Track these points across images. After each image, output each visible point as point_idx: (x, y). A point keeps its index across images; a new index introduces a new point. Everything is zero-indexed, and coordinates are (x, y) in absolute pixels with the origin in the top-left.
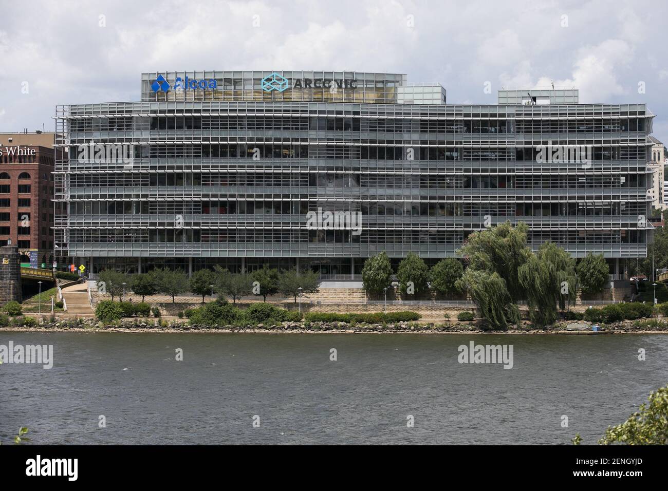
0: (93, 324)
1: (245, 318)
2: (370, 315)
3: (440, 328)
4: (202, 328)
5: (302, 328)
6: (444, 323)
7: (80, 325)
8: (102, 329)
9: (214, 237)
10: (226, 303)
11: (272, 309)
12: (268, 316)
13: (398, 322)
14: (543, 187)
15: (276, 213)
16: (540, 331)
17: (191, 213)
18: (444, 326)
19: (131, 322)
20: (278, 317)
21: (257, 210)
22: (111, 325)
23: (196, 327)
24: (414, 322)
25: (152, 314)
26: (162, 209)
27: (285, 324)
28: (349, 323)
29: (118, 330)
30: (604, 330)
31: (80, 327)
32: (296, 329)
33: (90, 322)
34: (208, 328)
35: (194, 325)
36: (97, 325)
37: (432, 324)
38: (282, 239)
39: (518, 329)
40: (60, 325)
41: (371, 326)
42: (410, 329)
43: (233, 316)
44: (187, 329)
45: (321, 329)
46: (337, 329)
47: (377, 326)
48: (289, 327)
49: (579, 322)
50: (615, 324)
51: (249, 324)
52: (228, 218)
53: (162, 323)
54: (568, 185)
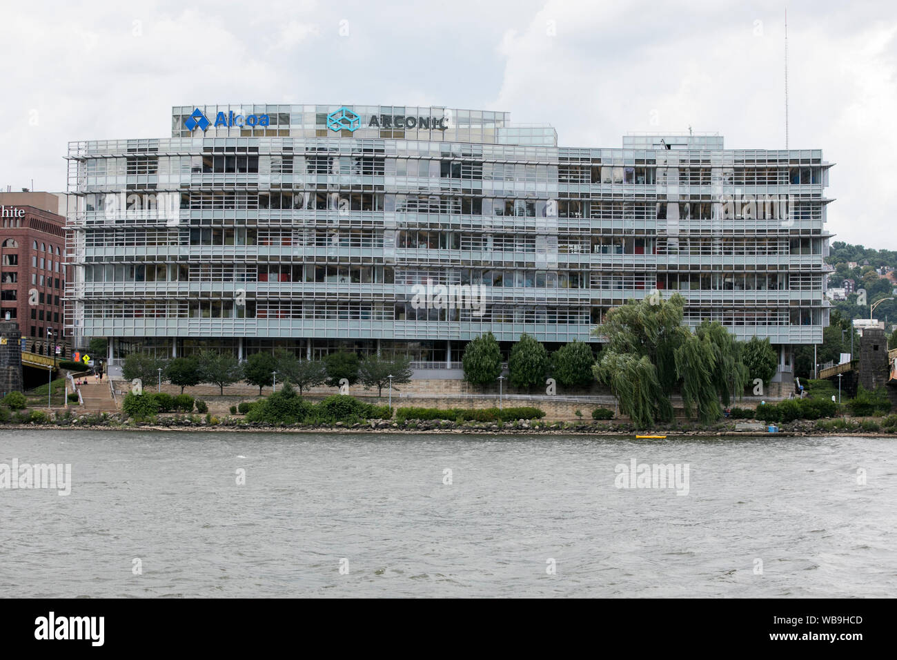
0: (120, 421)
1: (320, 414)
2: (481, 412)
3: (572, 428)
4: (264, 427)
5: (394, 427)
6: (577, 422)
7: (104, 422)
8: (133, 427)
9: (273, 312)
10: (293, 395)
11: (354, 403)
12: (350, 411)
13: (518, 420)
14: (691, 253)
15: (353, 281)
16: (701, 433)
17: (243, 280)
18: (579, 425)
19: (171, 418)
20: (362, 412)
21: (330, 277)
22: (145, 423)
23: (256, 425)
24: (538, 421)
25: (196, 409)
26: (206, 275)
27: (372, 422)
28: (455, 420)
29: (155, 428)
30: (782, 431)
31: (105, 425)
32: (386, 428)
33: (117, 418)
34: (272, 426)
35: (253, 422)
36: (126, 422)
37: (562, 423)
38: (360, 315)
39: (672, 429)
40: (78, 421)
41: (483, 425)
42: (534, 429)
43: (304, 412)
44: (245, 427)
45: (418, 428)
46: (440, 428)
47: (491, 425)
48: (377, 426)
49: (750, 421)
50: (794, 425)
51: (325, 422)
52: (291, 287)
53: (211, 420)
54: (723, 251)
